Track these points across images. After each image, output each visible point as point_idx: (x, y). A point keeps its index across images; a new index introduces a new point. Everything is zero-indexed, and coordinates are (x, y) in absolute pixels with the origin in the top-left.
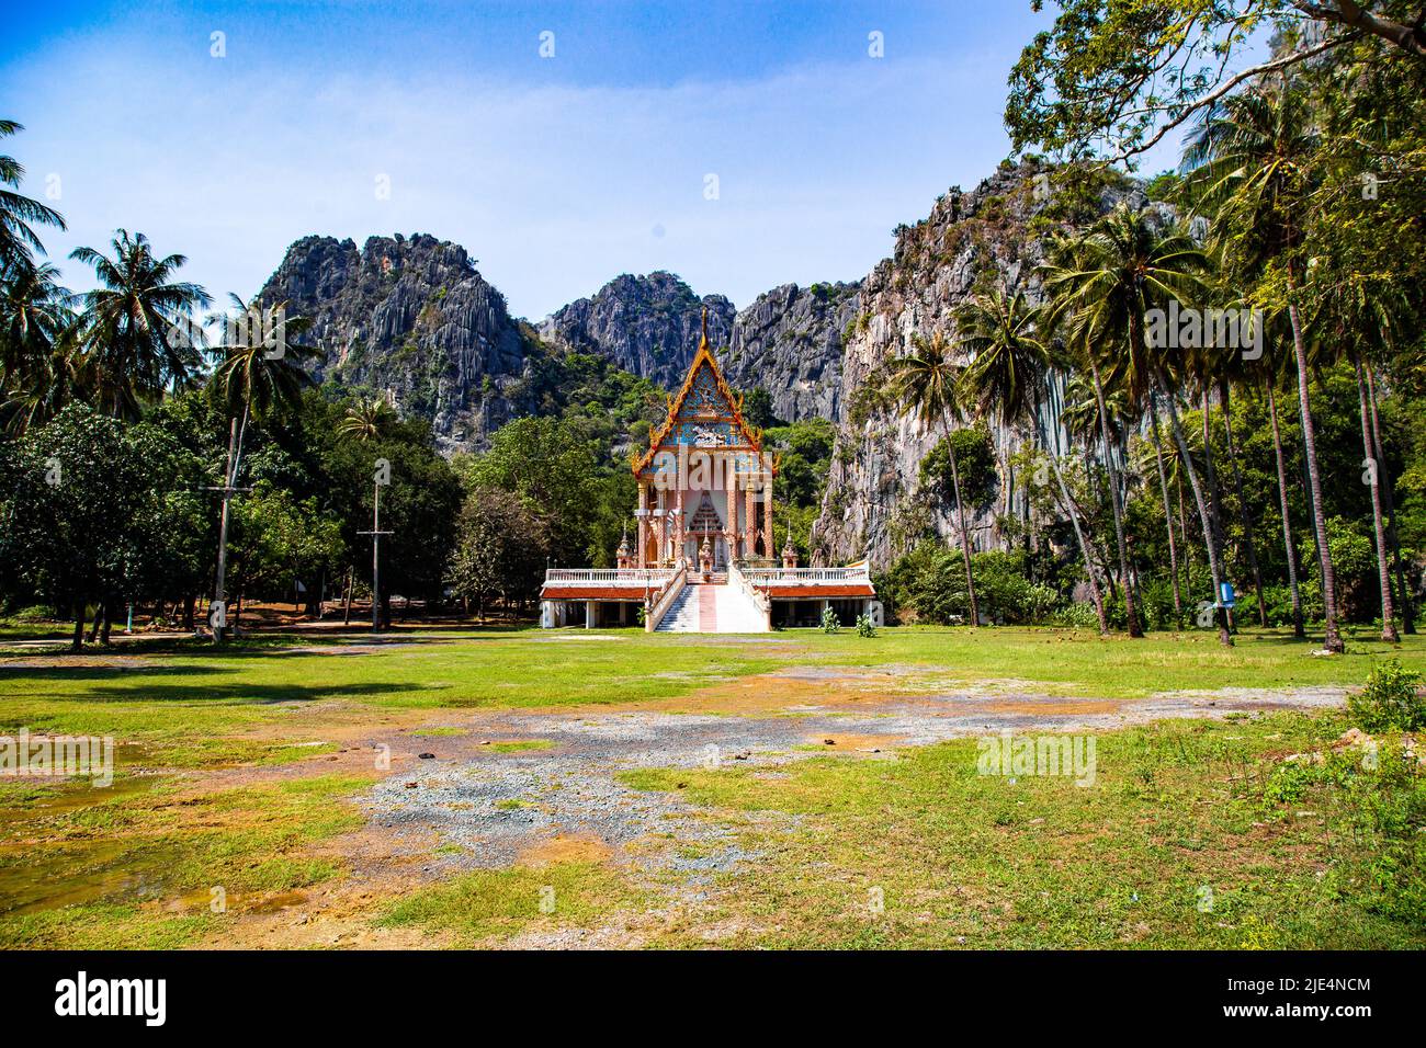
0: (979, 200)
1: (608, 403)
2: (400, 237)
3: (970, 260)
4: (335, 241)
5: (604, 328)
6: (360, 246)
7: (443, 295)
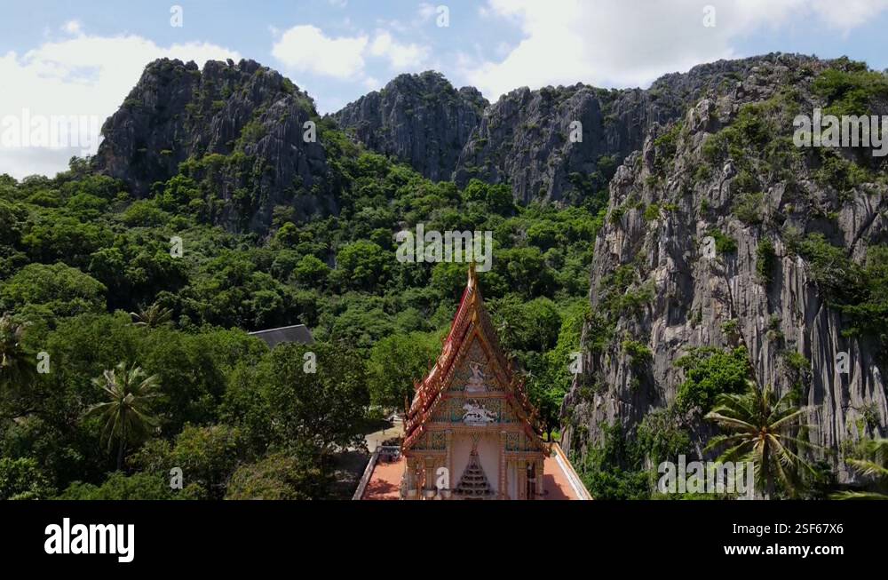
0: (736, 106)
1: (390, 195)
2: (231, 62)
4: (181, 63)
5: (389, 115)
6: (201, 67)
7: (264, 111)
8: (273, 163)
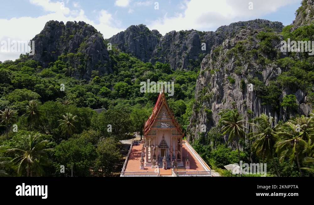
0: (236, 42)
1: (130, 67)
2: (75, 22)
3: (233, 62)
4: (58, 22)
5: (128, 39)
6: (65, 24)
7: (88, 39)
8: (91, 56)
